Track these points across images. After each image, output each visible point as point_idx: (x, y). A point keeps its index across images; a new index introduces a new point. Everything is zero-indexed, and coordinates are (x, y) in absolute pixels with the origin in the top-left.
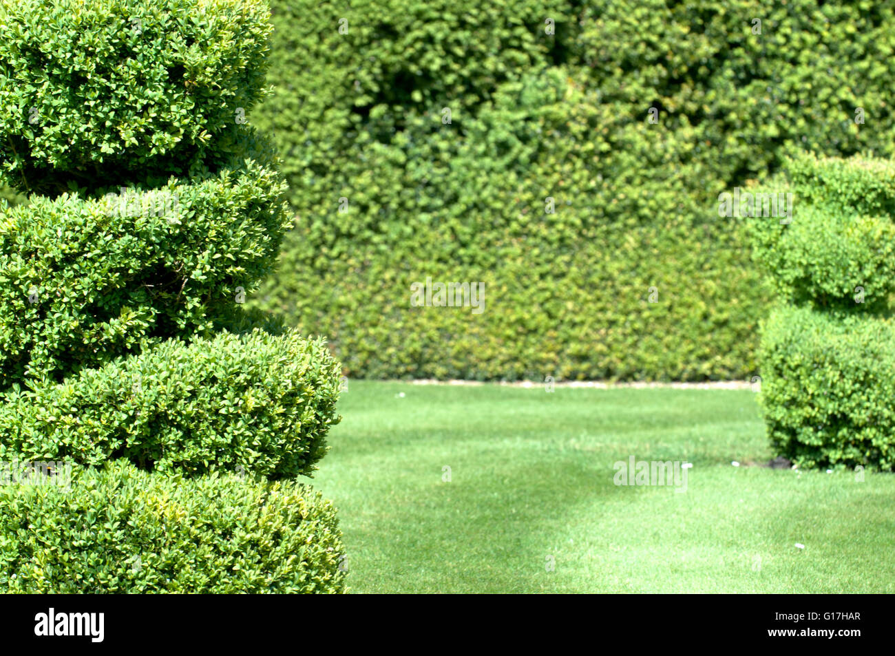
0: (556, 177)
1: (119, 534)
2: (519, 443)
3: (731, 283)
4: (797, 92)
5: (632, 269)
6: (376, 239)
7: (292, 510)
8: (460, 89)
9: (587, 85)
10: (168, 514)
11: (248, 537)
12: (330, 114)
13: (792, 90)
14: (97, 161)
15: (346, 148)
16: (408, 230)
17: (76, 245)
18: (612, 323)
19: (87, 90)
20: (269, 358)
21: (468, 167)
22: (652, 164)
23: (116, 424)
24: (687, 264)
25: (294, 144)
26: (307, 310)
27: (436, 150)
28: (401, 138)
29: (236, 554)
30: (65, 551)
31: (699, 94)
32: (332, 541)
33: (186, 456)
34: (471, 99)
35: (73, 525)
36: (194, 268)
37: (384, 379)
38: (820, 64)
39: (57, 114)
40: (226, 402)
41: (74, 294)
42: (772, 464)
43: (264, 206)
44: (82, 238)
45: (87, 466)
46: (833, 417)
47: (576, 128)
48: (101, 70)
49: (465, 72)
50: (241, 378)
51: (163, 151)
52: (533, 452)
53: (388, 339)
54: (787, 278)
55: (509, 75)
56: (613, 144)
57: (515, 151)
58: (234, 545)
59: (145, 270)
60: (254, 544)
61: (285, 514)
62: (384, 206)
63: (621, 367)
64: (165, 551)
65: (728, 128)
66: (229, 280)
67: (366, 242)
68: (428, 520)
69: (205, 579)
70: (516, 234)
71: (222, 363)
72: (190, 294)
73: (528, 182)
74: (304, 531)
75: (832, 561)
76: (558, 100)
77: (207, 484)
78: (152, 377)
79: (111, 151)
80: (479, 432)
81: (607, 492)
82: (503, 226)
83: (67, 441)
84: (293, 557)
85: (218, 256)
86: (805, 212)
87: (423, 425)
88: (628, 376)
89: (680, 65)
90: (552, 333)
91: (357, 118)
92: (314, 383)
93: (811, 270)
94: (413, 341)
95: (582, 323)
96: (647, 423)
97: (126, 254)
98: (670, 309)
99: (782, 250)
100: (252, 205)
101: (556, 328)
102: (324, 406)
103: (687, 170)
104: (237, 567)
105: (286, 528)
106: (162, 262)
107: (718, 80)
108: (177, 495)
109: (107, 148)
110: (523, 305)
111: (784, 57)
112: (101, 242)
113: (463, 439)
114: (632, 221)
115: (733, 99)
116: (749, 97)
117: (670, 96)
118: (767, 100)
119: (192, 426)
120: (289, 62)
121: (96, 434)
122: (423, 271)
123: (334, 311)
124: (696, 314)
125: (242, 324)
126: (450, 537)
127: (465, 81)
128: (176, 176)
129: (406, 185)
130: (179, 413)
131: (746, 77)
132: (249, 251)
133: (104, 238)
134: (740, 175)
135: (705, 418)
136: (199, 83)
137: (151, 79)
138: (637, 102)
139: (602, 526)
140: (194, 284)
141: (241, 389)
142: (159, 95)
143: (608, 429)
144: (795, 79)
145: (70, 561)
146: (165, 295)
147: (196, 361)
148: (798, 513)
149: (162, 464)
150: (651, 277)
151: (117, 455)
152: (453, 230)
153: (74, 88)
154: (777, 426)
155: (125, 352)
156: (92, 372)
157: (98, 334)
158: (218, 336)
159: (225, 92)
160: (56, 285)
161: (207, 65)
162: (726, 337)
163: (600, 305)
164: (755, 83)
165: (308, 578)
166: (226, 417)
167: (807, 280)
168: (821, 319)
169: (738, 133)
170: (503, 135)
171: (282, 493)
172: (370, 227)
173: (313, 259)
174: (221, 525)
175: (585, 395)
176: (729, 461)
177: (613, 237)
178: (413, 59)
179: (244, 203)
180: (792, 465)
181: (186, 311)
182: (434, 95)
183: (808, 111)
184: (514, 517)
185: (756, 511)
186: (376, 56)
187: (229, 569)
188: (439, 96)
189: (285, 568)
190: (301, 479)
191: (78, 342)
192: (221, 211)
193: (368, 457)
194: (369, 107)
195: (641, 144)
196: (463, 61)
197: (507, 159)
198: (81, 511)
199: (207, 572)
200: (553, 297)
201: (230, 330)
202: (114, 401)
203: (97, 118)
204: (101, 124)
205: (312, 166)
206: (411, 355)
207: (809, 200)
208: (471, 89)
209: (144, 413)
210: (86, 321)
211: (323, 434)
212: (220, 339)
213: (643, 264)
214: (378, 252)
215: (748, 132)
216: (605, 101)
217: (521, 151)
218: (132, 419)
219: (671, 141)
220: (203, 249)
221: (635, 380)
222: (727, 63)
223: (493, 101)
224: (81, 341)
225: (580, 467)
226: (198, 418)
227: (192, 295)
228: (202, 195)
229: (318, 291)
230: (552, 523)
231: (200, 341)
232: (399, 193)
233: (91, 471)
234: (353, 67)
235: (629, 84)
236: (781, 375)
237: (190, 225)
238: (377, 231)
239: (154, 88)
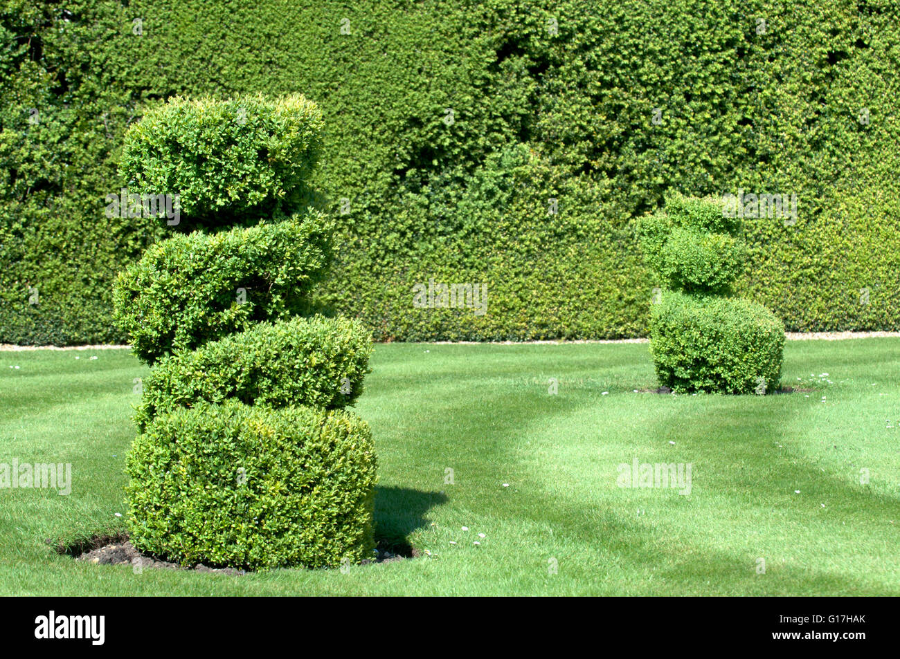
0: (524, 211)
1: (232, 445)
2: (500, 381)
3: (636, 276)
4: (675, 156)
5: (574, 269)
6: (411, 253)
7: (342, 428)
8: (463, 157)
9: (543, 153)
10: (263, 432)
11: (314, 445)
12: (380, 175)
13: (672, 155)
14: (214, 210)
15: (391, 196)
16: (431, 247)
17: (202, 263)
18: (561, 303)
19: (207, 166)
20: (325, 332)
21: (468, 206)
22: (585, 202)
23: (229, 375)
24: (608, 265)
25: (358, 194)
26: (368, 299)
27: (448, 196)
28: (426, 189)
29: (307, 457)
30: (199, 456)
31: (613, 158)
32: (367, 447)
33: (274, 395)
34: (469, 164)
35: (204, 440)
36: (276, 276)
37: (418, 341)
38: (689, 138)
39: (189, 181)
40: (298, 361)
41: (201, 295)
42: (659, 391)
43: (320, 236)
44: (205, 259)
45: (212, 403)
46: (696, 360)
47: (536, 181)
48: (216, 153)
49: (465, 147)
50: (308, 345)
51: (255, 203)
52: (508, 386)
53: (419, 316)
54: (666, 273)
55: (494, 148)
56: (559, 190)
57: (498, 196)
58: (305, 451)
59: (245, 278)
60: (318, 450)
61: (337, 431)
62: (416, 232)
63: (568, 330)
64: (262, 456)
65: (632, 179)
66: (299, 284)
67: (405, 255)
68: (439, 431)
69: (287, 473)
70: (500, 248)
71: (295, 336)
72: (275, 293)
73: (507, 215)
74: (349, 441)
75: (692, 452)
76: (524, 163)
77: (287, 412)
78: (251, 346)
79: (223, 204)
80: (475, 374)
81: (553, 411)
82: (491, 243)
83: (199, 387)
84: (343, 458)
85: (292, 268)
86: (676, 232)
87: (440, 370)
88: (572, 337)
89: (601, 140)
90: (523, 310)
91: (397, 177)
92: (354, 347)
93: (681, 268)
94: (436, 317)
95: (543, 303)
96: (582, 366)
97: (233, 269)
98: (598, 293)
99: (663, 256)
100: (313, 236)
101: (526, 308)
102: (361, 362)
103: (606, 206)
104: (307, 465)
105: (338, 440)
106: (256, 273)
107: (625, 149)
108: (269, 420)
109: (220, 202)
110: (505, 293)
111: (666, 134)
112: (218, 261)
113: (464, 379)
114: (572, 239)
115: (635, 161)
116: (645, 159)
117: (596, 160)
118: (656, 161)
119: (277, 376)
120: (354, 143)
121: (217, 383)
122: (441, 272)
123: (385, 299)
124: (614, 296)
125: (308, 311)
126: (452, 442)
127: (465, 152)
128: (264, 218)
129: (429, 219)
130: (269, 368)
131: (642, 147)
132: (311, 265)
133: (219, 259)
134: (641, 208)
135: (618, 362)
136: (278, 160)
137: (247, 158)
138: (574, 164)
139: (549, 432)
140: (277, 286)
141: (308, 352)
142: (252, 168)
143: (557, 370)
144: (674, 148)
145: (202, 463)
146: (259, 294)
147: (279, 335)
148: (672, 422)
149: (259, 401)
150: (585, 274)
151: (230, 395)
152: (459, 246)
153: (199, 165)
154: (661, 367)
155: (234, 331)
156: (213, 344)
157: (217, 319)
158: (293, 319)
159: (294, 165)
160: (190, 289)
161: (282, 148)
162: (633, 310)
163: (553, 292)
164: (648, 150)
165: (353, 471)
166: (299, 370)
167: (679, 274)
168: (688, 298)
169: (639, 182)
170: (490, 186)
171: (335, 418)
172: (407, 245)
173: (371, 267)
174: (297, 438)
175: (544, 349)
176: (631, 389)
177: (561, 249)
178: (432, 140)
179: (307, 234)
180: (671, 391)
181: (272, 304)
182: (446, 161)
183: (682, 167)
184: (493, 428)
185: (646, 421)
186: (409, 138)
187: (302, 466)
188: (449, 162)
189: (338, 465)
190: (348, 408)
191: (205, 324)
192: (293, 240)
193: (403, 392)
194: (406, 169)
195: (578, 190)
196: (464, 140)
197: (493, 201)
198: (208, 431)
199: (288, 468)
200: (524, 287)
201: (301, 315)
202: (227, 361)
203: (214, 184)
204: (216, 187)
205: (369, 208)
206: (435, 326)
207: (679, 224)
208: (469, 158)
209: (246, 369)
210: (210, 311)
211: (361, 380)
212: (293, 321)
213: (580, 265)
214: (413, 261)
215: (644, 181)
216: (554, 163)
217: (502, 196)
218: (239, 373)
219: (597, 188)
220: (282, 264)
221: (577, 339)
222: (631, 138)
223: (484, 164)
224: (206, 324)
225: (537, 395)
226: (281, 371)
227: (276, 293)
228: (281, 230)
229: (375, 286)
230: (517, 431)
231: (282, 322)
232: (425, 224)
233: (214, 406)
234: (395, 145)
235: (569, 153)
236: (663, 335)
237: (274, 249)
238: (412, 248)
239: (249, 164)
